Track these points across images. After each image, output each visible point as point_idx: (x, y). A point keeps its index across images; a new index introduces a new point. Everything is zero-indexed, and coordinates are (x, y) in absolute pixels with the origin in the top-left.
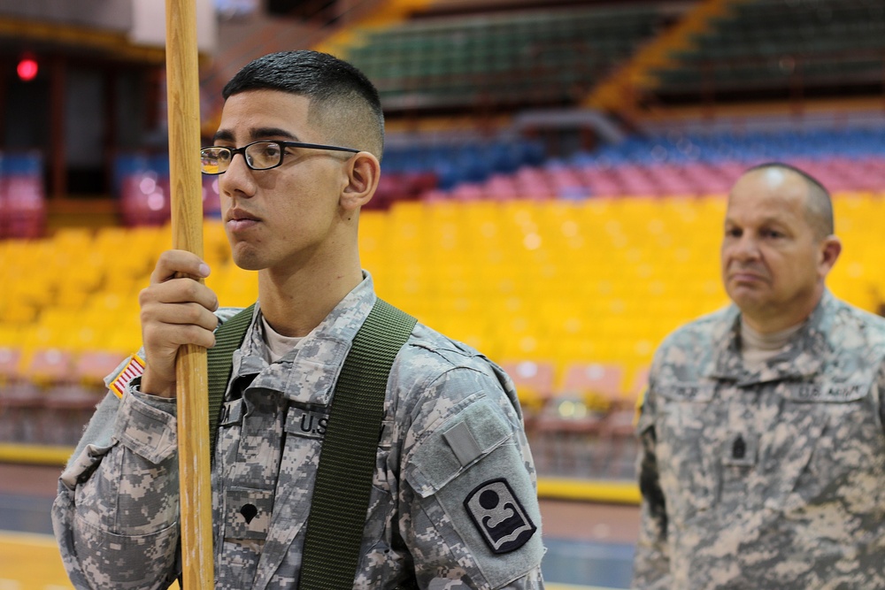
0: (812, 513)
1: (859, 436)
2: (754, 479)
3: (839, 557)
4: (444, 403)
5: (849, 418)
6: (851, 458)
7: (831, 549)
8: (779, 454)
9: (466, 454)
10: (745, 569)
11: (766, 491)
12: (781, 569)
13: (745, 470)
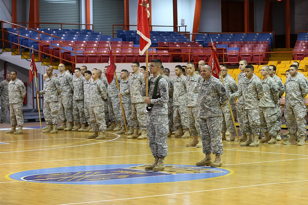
0: (208, 96)
1: (212, 89)
2: (204, 93)
3: (210, 100)
4: (162, 83)
5: (211, 88)
6: (211, 91)
7: (210, 99)
8: (205, 91)
9: (163, 86)
10: (202, 101)
11: (204, 94)
12: (205, 101)
13: (203, 92)
